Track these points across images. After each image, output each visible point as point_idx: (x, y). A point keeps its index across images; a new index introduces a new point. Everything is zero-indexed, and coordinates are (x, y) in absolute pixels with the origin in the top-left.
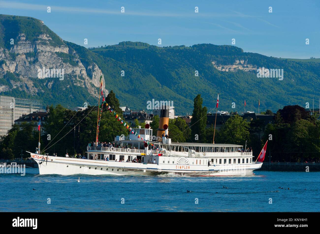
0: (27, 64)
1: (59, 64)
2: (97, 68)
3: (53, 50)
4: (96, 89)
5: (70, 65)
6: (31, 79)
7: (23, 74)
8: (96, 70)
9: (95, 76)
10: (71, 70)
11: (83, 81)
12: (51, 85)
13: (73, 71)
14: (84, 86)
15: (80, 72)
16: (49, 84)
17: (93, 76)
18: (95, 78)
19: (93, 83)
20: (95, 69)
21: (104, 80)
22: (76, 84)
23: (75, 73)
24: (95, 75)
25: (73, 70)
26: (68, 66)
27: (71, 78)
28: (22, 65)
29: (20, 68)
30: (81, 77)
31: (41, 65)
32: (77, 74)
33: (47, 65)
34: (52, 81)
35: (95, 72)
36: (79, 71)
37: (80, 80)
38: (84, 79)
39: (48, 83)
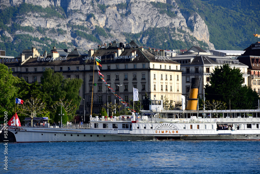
0: (119, 17)
1: (155, 16)
2: (199, 18)
4: (198, 43)
5: (168, 17)
6: (124, 34)
7: (114, 28)
8: (198, 21)
9: (197, 28)
10: (169, 22)
11: (183, 35)
12: (146, 41)
13: (171, 24)
14: (183, 40)
15: (180, 24)
16: (143, 40)
17: (195, 28)
18: (197, 30)
19: (195, 36)
20: (197, 20)
21: (208, 32)
22: (175, 38)
23: (173, 25)
24: (197, 26)
25: (172, 22)
26: (165, 18)
27: (168, 32)
28: (113, 19)
29: (111, 22)
30: (181, 31)
31: (134, 18)
32: (176, 26)
33: (142, 18)
34: (147, 35)
35: (197, 23)
36: (178, 23)
37: (179, 33)
38: (184, 32)
39: (142, 38)
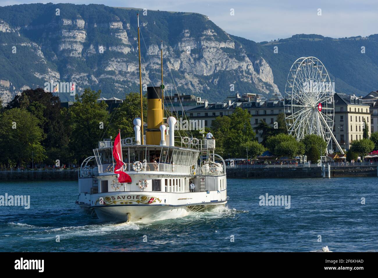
0: (192, 60)
1: (225, 60)
2: (264, 62)
3: (218, 45)
4: (264, 84)
5: (236, 61)
6: (197, 76)
7: (188, 71)
8: (263, 65)
9: (262, 71)
10: (237, 65)
11: (250, 77)
12: (217, 82)
13: (240, 67)
14: (251, 82)
15: (247, 67)
16: (214, 81)
17: (261, 70)
18: (262, 73)
19: (261, 78)
20: (263, 63)
21: (272, 74)
22: (243, 80)
23: (241, 68)
24: (263, 69)
25: (240, 66)
26: (234, 61)
27: (237, 74)
28: (187, 63)
29: (185, 65)
30: (248, 72)
31: (206, 61)
32: (243, 69)
33: (213, 61)
34: (218, 77)
35: (262, 66)
36: (246, 67)
37: (246, 75)
38: (251, 74)
39: (213, 80)
